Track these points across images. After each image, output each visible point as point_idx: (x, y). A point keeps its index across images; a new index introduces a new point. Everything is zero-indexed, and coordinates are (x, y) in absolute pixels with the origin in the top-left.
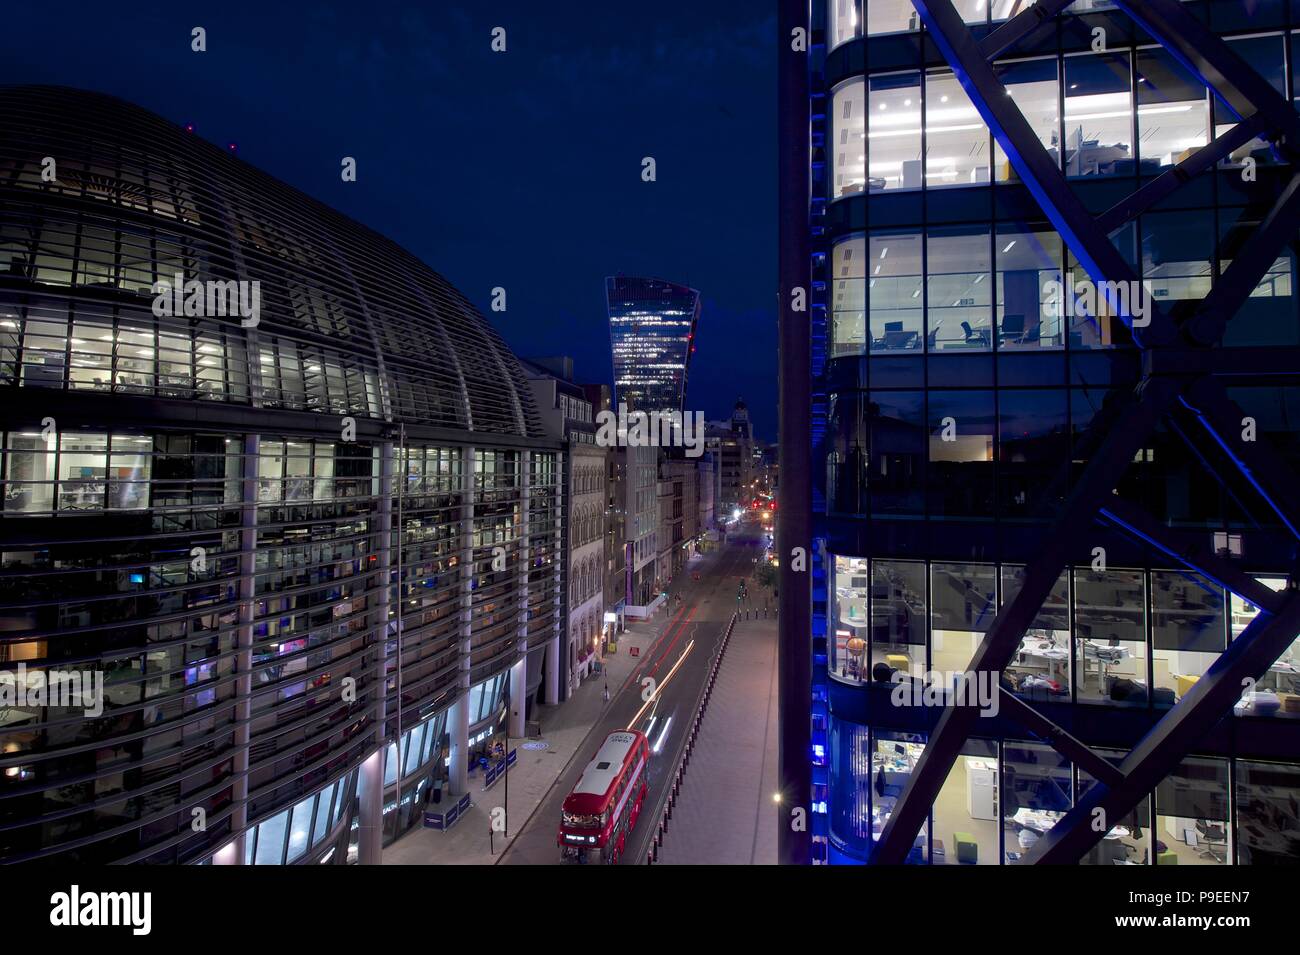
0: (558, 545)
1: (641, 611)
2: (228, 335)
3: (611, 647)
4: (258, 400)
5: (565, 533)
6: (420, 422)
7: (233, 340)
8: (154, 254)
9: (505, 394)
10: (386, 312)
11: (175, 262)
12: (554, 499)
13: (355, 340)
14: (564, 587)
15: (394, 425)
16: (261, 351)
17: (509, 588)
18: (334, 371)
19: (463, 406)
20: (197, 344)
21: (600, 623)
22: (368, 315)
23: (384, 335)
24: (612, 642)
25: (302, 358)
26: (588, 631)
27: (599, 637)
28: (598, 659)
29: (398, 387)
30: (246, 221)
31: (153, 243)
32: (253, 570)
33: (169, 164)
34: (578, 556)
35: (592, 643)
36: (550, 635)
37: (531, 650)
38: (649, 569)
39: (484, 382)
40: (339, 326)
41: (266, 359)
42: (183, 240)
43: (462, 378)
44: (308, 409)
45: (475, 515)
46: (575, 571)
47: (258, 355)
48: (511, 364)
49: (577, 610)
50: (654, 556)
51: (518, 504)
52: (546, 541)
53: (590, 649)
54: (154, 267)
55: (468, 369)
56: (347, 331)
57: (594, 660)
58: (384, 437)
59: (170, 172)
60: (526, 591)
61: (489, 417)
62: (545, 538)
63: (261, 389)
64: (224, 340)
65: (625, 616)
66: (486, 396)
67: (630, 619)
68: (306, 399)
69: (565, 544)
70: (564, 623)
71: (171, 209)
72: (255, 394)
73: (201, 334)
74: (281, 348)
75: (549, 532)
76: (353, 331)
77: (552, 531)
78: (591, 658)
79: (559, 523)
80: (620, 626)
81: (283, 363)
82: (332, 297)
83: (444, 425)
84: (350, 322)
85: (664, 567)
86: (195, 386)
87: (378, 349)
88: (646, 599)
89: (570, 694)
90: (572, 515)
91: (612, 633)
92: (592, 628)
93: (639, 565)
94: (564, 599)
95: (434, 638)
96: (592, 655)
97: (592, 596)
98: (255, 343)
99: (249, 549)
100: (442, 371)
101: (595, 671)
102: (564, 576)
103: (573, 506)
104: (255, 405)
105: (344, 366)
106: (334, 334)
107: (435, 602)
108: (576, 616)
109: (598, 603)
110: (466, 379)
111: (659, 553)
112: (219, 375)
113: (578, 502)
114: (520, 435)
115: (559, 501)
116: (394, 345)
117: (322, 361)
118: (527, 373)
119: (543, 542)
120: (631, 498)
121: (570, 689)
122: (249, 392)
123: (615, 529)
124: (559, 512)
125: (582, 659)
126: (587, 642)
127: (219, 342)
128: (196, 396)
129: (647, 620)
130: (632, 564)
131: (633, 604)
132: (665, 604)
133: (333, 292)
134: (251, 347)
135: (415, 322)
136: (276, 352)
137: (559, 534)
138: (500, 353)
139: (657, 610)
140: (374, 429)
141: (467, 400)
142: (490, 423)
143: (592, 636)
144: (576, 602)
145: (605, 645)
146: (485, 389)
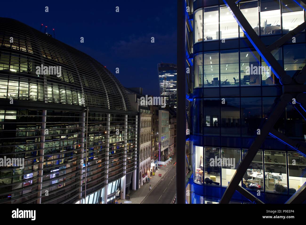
0: (136, 143)
1: (163, 163)
2: (39, 83)
3: (153, 173)
4: (46, 101)
5: (138, 139)
6: (93, 107)
7: (40, 84)
8: (20, 62)
9: (120, 99)
10: (85, 76)
11: (25, 64)
12: (135, 129)
13: (76, 84)
14: (138, 155)
15: (86, 108)
16: (48, 87)
17: (120, 155)
18: (69, 92)
19: (107, 102)
20: (30, 85)
21: (150, 166)
22: (79, 77)
23: (84, 82)
24: (154, 172)
25: (59, 89)
26: (146, 169)
27: (149, 170)
28: (149, 177)
29: (87, 97)
30: (46, 52)
31: (20, 59)
32: (44, 148)
33: (25, 37)
34: (142, 146)
35: (147, 172)
36: (134, 169)
37: (127, 173)
38: (166, 151)
39: (113, 95)
40: (71, 80)
41: (50, 89)
42: (28, 58)
43: (107, 94)
44: (61, 103)
45: (110, 133)
46: (141, 150)
47: (47, 88)
48: (122, 90)
49: (142, 162)
50: (168, 147)
51: (124, 130)
52: (132, 141)
53: (146, 174)
54: (20, 65)
55: (109, 92)
56: (73, 81)
57: (148, 177)
58: (83, 111)
59: (25, 40)
60: (126, 156)
61: (115, 105)
62: (132, 140)
63: (47, 98)
64: (37, 84)
65: (158, 165)
66: (114, 99)
67: (160, 165)
68: (60, 100)
69: (138, 142)
70: (138, 165)
71: (25, 49)
72: (46, 99)
73: (31, 83)
74: (53, 86)
75: (133, 139)
76: (75, 81)
77: (134, 138)
78: (146, 177)
79: (136, 136)
80: (156, 168)
81: (54, 90)
82: (69, 72)
83: (101, 107)
84: (74, 79)
85: (171, 150)
86: (29, 97)
87: (82, 86)
88: (165, 160)
89: (140, 187)
90: (141, 134)
91: (154, 169)
92: (147, 168)
93: (163, 149)
94: (138, 159)
95: (97, 169)
96: (147, 176)
97: (147, 158)
98: (46, 85)
99: (43, 142)
100: (100, 92)
101: (148, 180)
102: (138, 152)
103: (141, 131)
104: (46, 102)
105: (72, 91)
106: (70, 82)
107: (97, 158)
108: (142, 164)
109: (149, 160)
110: (108, 94)
111: (170, 146)
112: (36, 94)
113: (142, 130)
114: (125, 110)
115: (137, 129)
116: (87, 85)
117: (66, 90)
118: (127, 92)
119: (131, 141)
120: (160, 129)
121: (140, 186)
122: (44, 99)
123: (155, 138)
124: (137, 133)
125: (144, 176)
126: (146, 172)
127: (36, 85)
128: (29, 100)
129: (165, 166)
130: (161, 149)
131: (161, 161)
132: (171, 161)
133: (69, 70)
134: (45, 86)
135: (93, 78)
136: (52, 87)
137: (136, 139)
138: (119, 87)
139: (168, 163)
140: (80, 109)
141: (108, 100)
142: (115, 107)
143: (147, 170)
144: (142, 160)
145: (151, 173)
146: (114, 97)
